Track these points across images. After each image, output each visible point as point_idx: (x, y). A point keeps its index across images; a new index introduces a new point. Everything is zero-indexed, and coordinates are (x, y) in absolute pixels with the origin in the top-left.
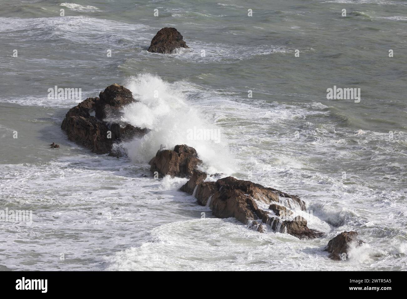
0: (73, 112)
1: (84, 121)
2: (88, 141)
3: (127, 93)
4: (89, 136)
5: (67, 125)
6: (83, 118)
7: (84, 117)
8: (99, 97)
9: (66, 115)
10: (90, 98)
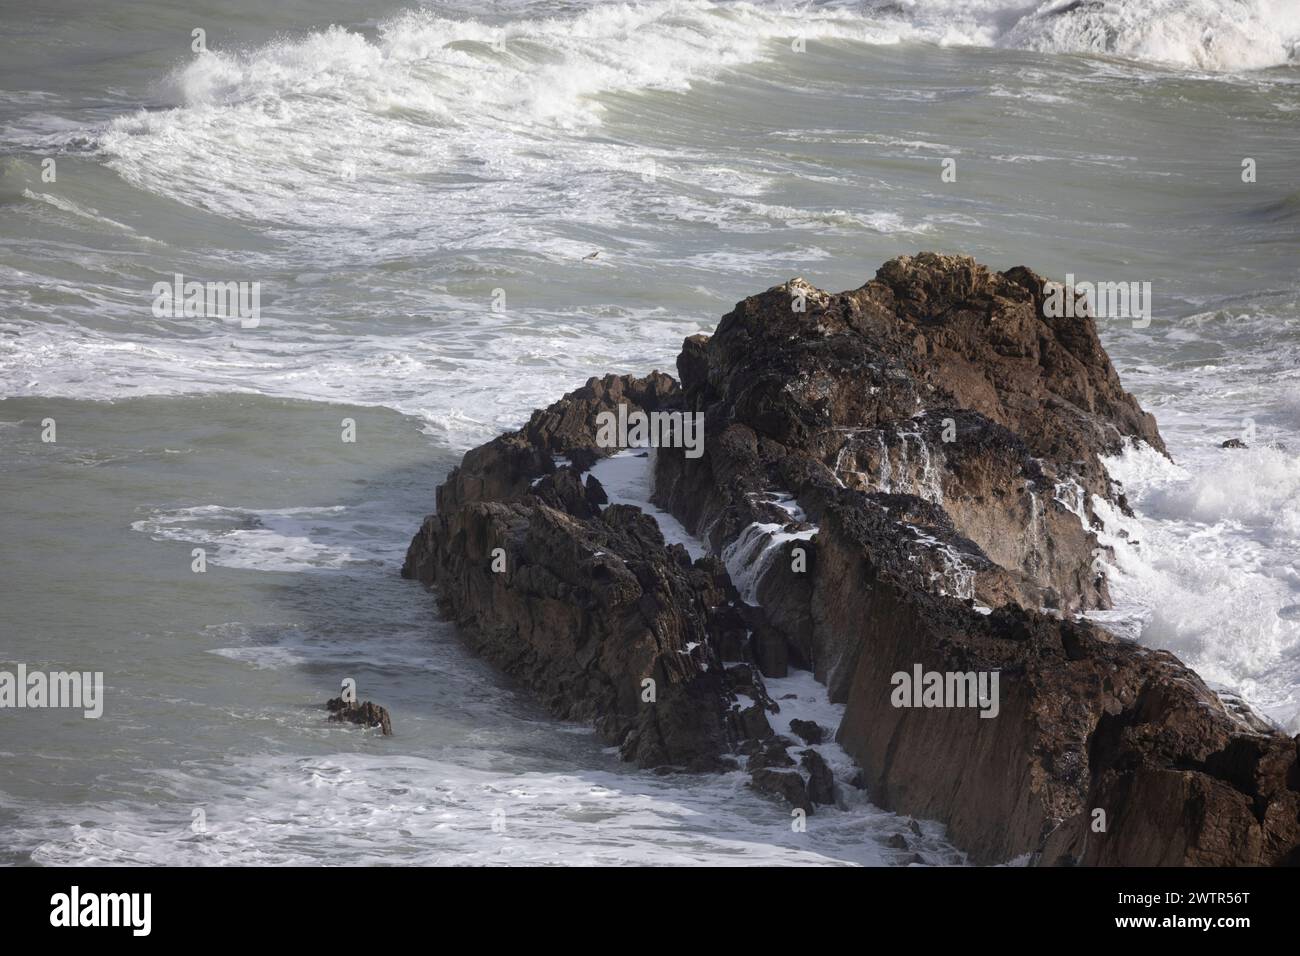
0: (488, 470)
1: (568, 536)
2: (595, 686)
3: (877, 347)
4: (599, 653)
5: (446, 561)
6: (562, 516)
7: (569, 512)
8: (675, 374)
9: (440, 490)
10: (610, 379)
